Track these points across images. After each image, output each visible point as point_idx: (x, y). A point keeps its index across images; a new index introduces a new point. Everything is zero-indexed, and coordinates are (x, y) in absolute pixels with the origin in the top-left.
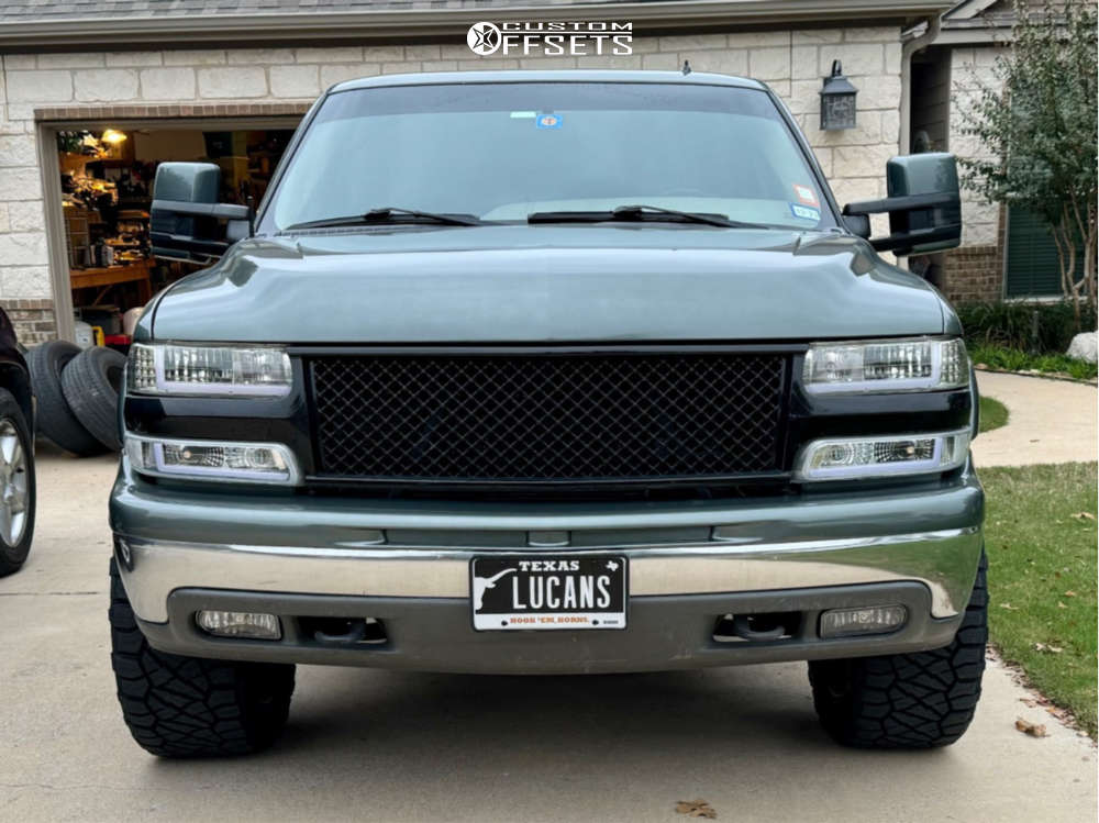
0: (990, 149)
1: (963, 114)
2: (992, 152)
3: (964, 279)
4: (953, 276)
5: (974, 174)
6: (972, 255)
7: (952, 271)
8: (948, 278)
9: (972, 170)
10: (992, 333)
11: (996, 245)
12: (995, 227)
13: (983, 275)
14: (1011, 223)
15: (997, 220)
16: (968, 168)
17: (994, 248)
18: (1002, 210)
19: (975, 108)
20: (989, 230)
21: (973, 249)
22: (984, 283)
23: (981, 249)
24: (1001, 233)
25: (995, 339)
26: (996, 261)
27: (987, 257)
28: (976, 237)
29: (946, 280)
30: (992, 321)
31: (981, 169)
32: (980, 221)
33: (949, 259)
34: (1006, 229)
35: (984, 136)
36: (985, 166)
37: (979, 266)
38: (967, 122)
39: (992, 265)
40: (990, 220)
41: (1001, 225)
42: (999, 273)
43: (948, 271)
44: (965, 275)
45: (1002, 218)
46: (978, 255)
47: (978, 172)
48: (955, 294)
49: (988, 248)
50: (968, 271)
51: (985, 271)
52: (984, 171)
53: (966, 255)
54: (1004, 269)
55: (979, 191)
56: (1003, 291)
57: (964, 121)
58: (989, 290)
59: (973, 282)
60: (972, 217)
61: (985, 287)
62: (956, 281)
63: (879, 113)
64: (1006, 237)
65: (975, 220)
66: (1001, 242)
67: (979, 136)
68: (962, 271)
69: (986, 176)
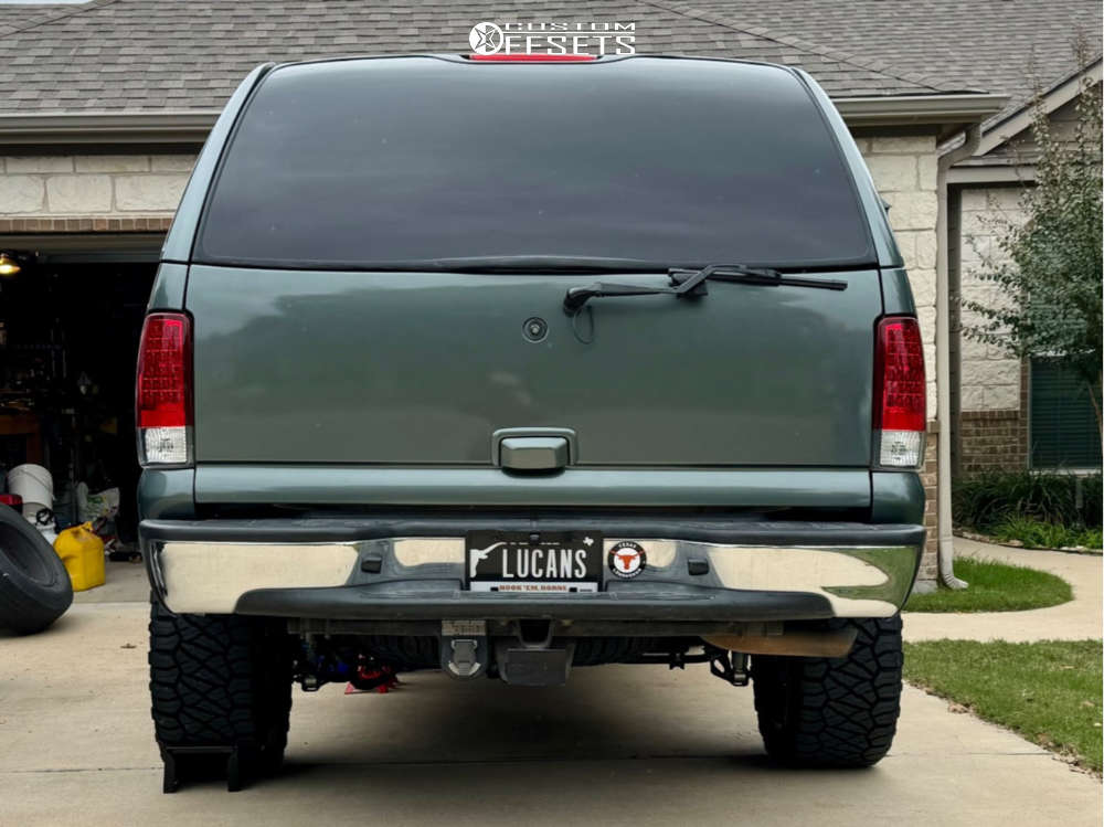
0: (1011, 298)
1: (981, 257)
2: (1015, 301)
3: (984, 447)
4: (969, 444)
5: (997, 324)
6: (992, 420)
7: (969, 438)
8: (965, 446)
9: (995, 319)
10: (1023, 506)
11: (1018, 409)
12: (1016, 389)
13: (1005, 443)
14: (1033, 385)
15: (1018, 381)
16: (991, 317)
17: (1016, 412)
18: (1024, 370)
19: (1001, 246)
20: (1010, 392)
21: (992, 413)
22: (1006, 452)
23: (1001, 412)
24: (1023, 396)
25: (1027, 513)
26: (1018, 427)
27: (1008, 423)
28: (994, 399)
29: (962, 449)
30: (1021, 493)
31: (1005, 318)
32: (998, 382)
33: (964, 424)
34: (1028, 391)
35: (1007, 281)
36: (1009, 315)
37: (999, 433)
38: (987, 267)
39: (1014, 432)
40: (1010, 380)
41: (1023, 387)
42: (1023, 440)
43: (964, 438)
44: (983, 442)
45: (1023, 378)
46: (998, 420)
47: (1002, 322)
48: (973, 464)
49: (1008, 413)
50: (988, 438)
51: (1007, 438)
52: (1008, 321)
53: (985, 420)
54: (1028, 436)
55: (1000, 345)
56: (1028, 462)
57: (983, 265)
58: (1011, 460)
59: (993, 451)
60: (991, 377)
61: (1008, 456)
62: (973, 449)
63: (914, 234)
64: (1029, 401)
65: (994, 380)
66: (1023, 405)
67: (1000, 282)
68: (979, 438)
69: (1011, 326)
